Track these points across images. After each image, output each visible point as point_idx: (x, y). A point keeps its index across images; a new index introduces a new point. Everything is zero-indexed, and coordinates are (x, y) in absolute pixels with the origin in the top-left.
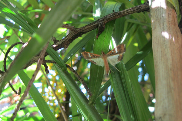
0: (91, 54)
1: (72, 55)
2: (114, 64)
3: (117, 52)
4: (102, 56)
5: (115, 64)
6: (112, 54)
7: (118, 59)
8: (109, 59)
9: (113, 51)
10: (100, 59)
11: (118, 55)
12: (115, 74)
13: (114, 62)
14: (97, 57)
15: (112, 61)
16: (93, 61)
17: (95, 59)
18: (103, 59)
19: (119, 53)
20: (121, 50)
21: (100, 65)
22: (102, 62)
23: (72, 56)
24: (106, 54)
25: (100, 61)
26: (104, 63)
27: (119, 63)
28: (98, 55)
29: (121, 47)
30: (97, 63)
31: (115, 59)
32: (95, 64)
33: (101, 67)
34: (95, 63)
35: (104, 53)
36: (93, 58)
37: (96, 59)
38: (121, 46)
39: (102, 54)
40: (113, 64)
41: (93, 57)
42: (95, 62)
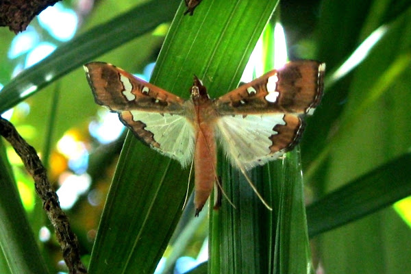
0: (137, 85)
1: (49, 78)
2: (245, 162)
3: (272, 97)
4: (189, 104)
5: (252, 163)
6: (247, 102)
7: (271, 138)
8: (224, 131)
9: (251, 90)
10: (178, 119)
11: (277, 118)
12: (238, 214)
13: (247, 150)
14: (163, 106)
15: (238, 144)
16: (140, 122)
17: (152, 113)
18: (192, 120)
19: (283, 104)
20: (300, 89)
21: (172, 153)
22: (187, 140)
23: (47, 84)
24: (216, 96)
25: (176, 131)
26: (195, 143)
27: (273, 164)
28: (172, 98)
29: (300, 76)
30: (157, 138)
31: (258, 138)
32: (148, 145)
33: (175, 163)
34: (147, 140)
35: (203, 91)
36: (144, 108)
37: (157, 114)
38: (303, 71)
39: (195, 92)
40: (241, 163)
41: (142, 100)
42: (150, 134)
